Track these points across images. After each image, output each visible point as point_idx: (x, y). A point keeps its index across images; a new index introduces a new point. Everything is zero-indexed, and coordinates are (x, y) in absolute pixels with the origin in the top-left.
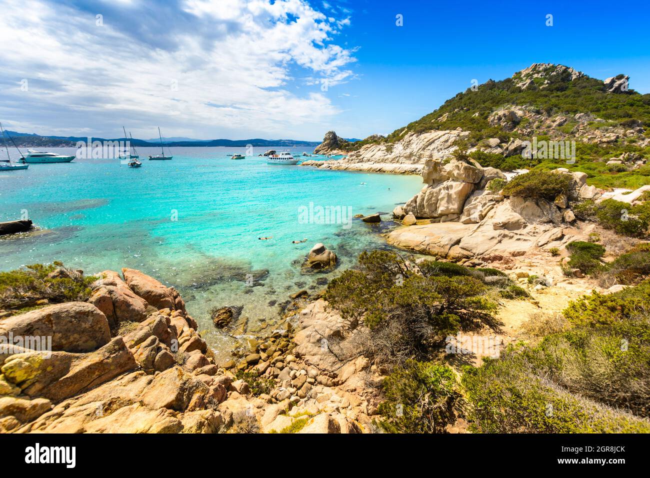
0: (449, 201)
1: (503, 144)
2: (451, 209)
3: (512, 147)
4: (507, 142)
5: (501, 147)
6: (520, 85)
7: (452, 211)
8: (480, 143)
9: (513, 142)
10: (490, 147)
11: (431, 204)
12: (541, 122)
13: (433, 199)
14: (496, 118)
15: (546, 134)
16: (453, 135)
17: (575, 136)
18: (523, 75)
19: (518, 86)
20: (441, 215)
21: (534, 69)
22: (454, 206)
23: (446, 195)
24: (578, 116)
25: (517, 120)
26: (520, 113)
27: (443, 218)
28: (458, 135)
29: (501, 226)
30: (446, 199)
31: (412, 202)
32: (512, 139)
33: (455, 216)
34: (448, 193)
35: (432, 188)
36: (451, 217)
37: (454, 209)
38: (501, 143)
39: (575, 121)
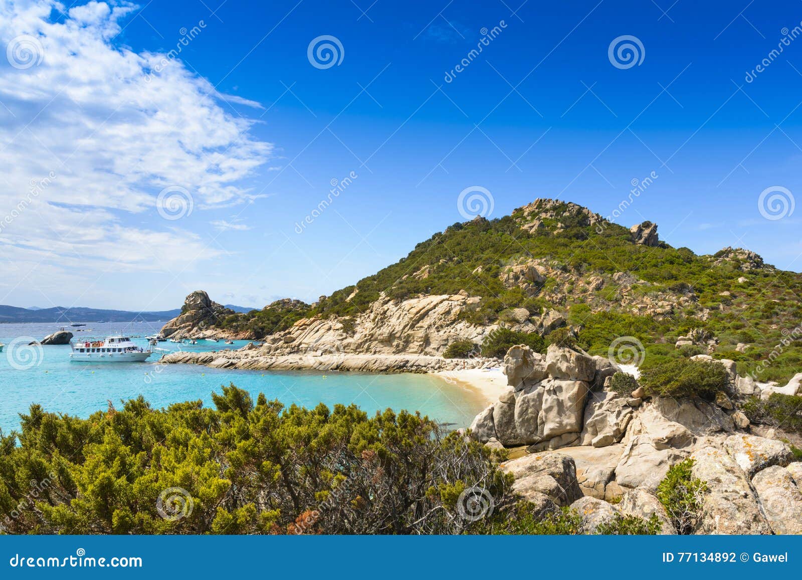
0: (561, 412)
1: (535, 318)
2: (567, 425)
3: (548, 323)
4: (539, 314)
5: (533, 322)
6: (526, 227)
7: (568, 428)
8: (502, 316)
9: (547, 314)
10: (518, 322)
11: (528, 420)
12: (572, 284)
13: (530, 410)
14: (511, 276)
15: (583, 302)
16: (456, 303)
17: (621, 306)
18: (526, 214)
19: (523, 228)
20: (550, 437)
21: (539, 207)
22: (570, 420)
23: (555, 403)
24: (616, 276)
25: (540, 281)
26: (541, 269)
27: (552, 442)
28: (464, 303)
29: (667, 443)
30: (555, 409)
31: (485, 419)
32: (545, 309)
33: (574, 437)
34: (558, 400)
35: (526, 393)
36: (567, 438)
37: (571, 425)
38: (531, 315)
39: (614, 283)
